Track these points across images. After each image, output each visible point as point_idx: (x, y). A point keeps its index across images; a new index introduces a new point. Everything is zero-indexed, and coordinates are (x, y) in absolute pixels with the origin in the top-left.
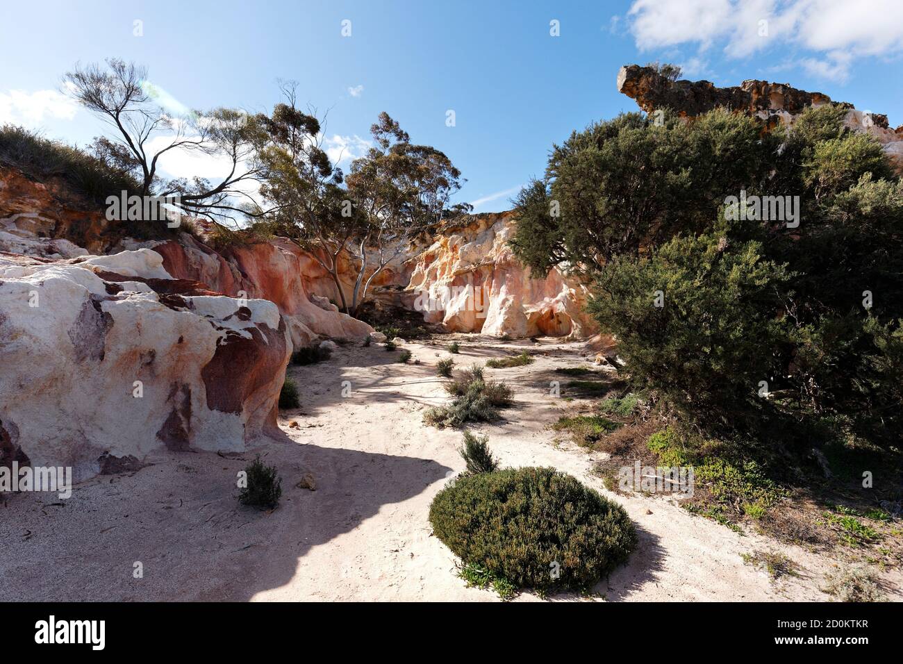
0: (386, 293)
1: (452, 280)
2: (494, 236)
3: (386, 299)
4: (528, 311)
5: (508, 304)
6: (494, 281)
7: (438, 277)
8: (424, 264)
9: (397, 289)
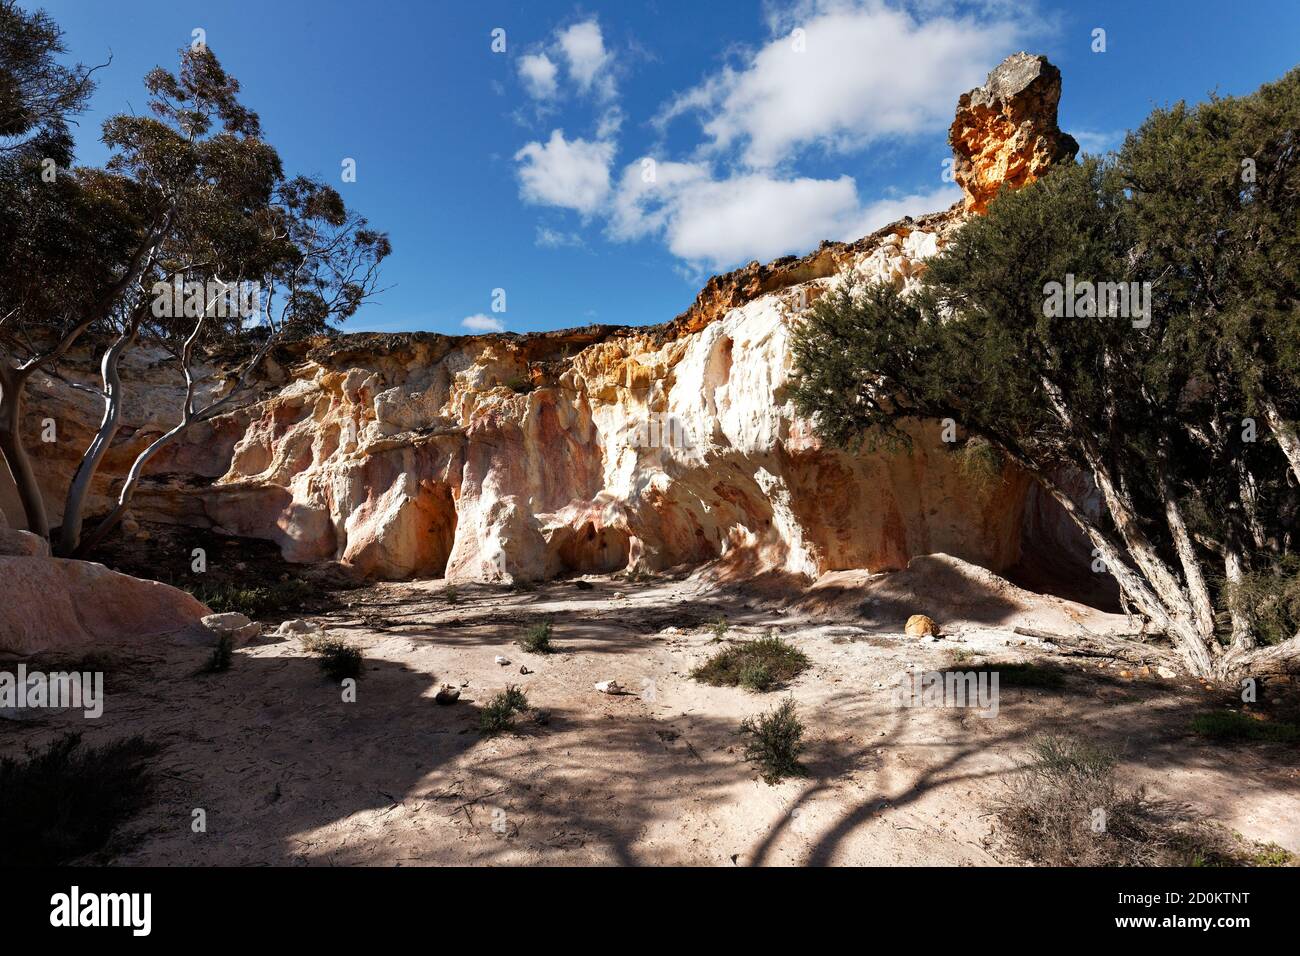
0: (155, 493)
1: (362, 462)
2: (449, 380)
3: (158, 509)
4: (546, 527)
5: (503, 514)
6: (466, 467)
7: (316, 455)
8: (272, 425)
9: (189, 482)
